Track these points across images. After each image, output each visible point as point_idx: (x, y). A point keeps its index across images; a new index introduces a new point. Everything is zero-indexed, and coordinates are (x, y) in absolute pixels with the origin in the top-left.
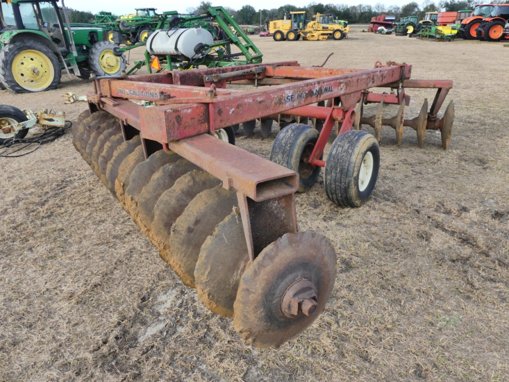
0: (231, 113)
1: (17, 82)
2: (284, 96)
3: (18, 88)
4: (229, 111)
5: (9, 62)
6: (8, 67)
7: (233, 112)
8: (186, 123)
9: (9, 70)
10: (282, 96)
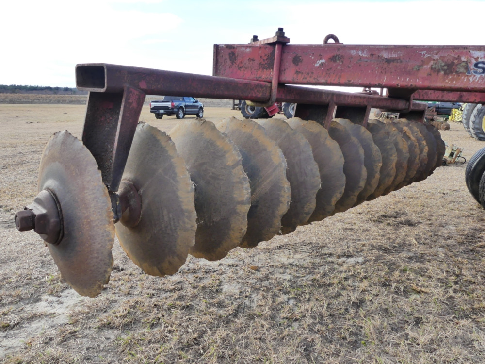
0: (317, 65)
1: (483, 130)
2: (463, 59)
3: (482, 136)
4: (315, 62)
5: (483, 111)
6: (480, 115)
7: (322, 64)
8: (241, 63)
9: (480, 118)
10: (459, 58)
